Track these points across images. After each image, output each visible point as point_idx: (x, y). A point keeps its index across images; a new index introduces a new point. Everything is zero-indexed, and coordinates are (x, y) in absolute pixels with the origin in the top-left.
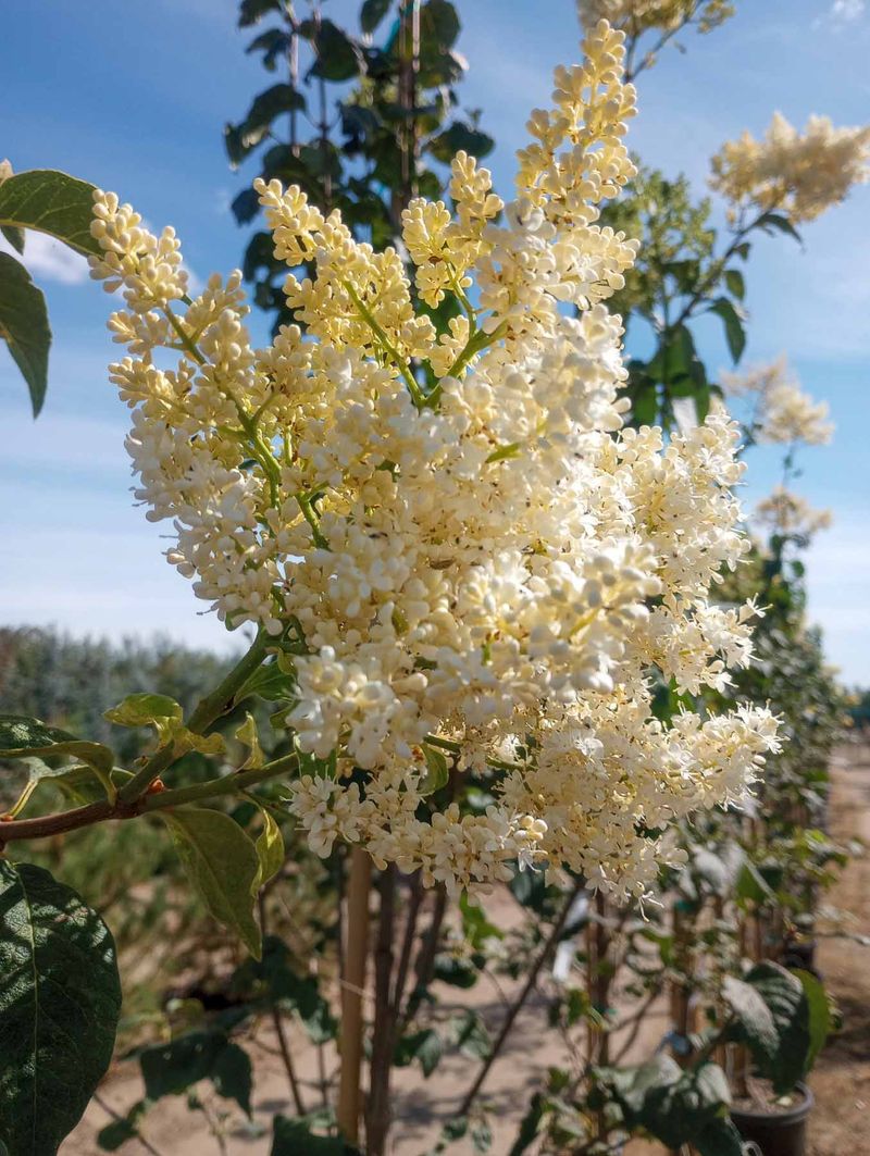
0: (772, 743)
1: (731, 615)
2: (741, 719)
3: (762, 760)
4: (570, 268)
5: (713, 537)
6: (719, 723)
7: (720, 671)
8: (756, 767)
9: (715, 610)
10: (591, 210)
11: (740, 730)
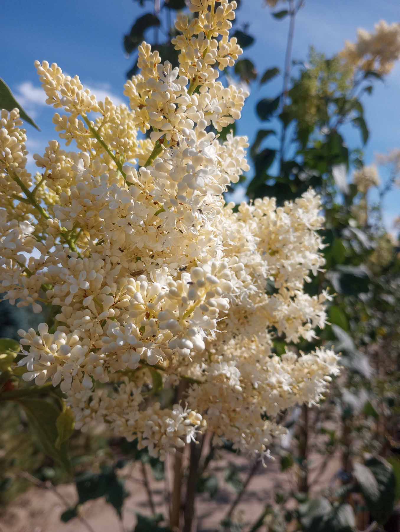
0: (335, 370)
1: (314, 300)
2: (318, 356)
3: (329, 379)
4: (207, 106)
5: (305, 257)
6: (306, 358)
7: (309, 329)
8: (325, 383)
9: (307, 297)
10: (211, 71)
11: (317, 362)
